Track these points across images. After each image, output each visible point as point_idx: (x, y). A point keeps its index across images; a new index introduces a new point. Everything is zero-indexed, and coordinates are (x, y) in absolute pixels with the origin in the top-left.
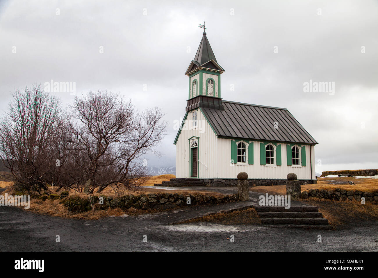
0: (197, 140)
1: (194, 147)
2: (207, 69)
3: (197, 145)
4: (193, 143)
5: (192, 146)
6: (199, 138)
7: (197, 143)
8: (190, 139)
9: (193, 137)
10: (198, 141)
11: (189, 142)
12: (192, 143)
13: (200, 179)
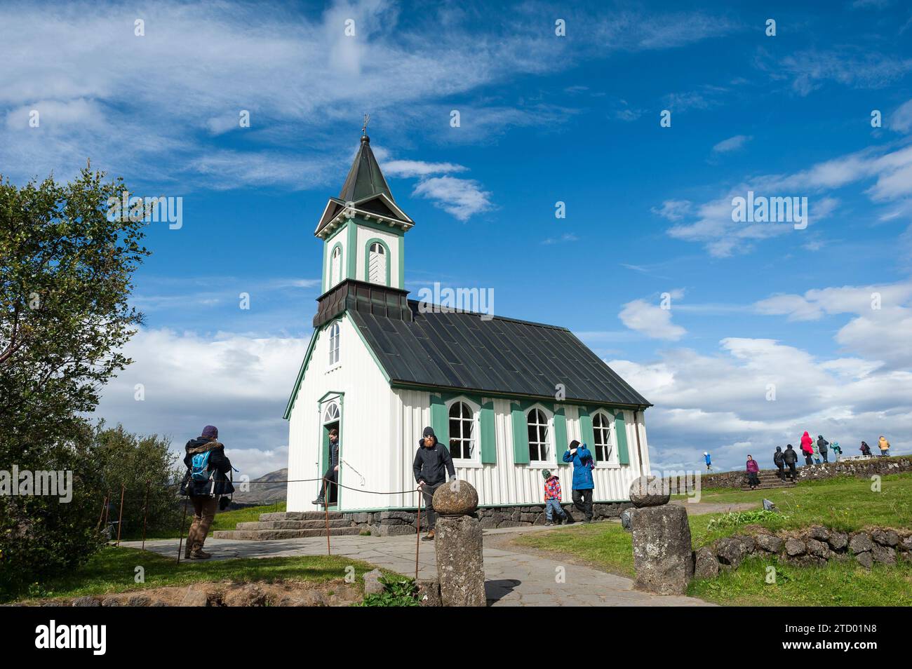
0: (337, 401)
1: (332, 420)
2: (369, 214)
3: (337, 415)
4: (330, 409)
5: (327, 418)
6: (343, 394)
7: (339, 407)
8: (320, 401)
9: (330, 392)
10: (342, 404)
11: (320, 407)
12: (327, 411)
13: (343, 513)
